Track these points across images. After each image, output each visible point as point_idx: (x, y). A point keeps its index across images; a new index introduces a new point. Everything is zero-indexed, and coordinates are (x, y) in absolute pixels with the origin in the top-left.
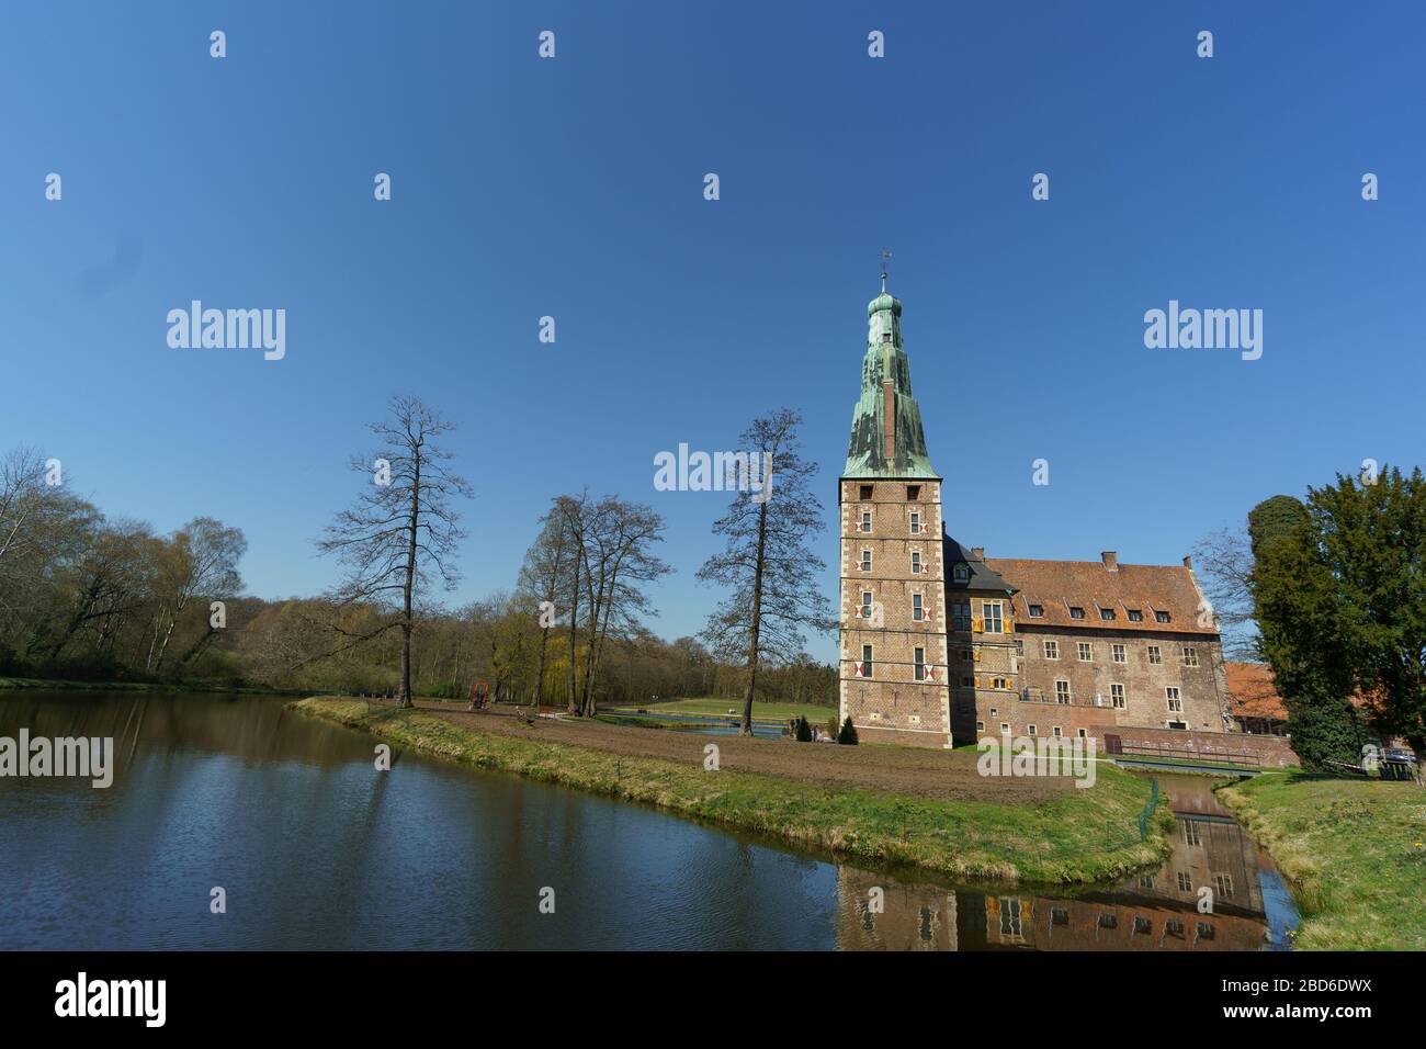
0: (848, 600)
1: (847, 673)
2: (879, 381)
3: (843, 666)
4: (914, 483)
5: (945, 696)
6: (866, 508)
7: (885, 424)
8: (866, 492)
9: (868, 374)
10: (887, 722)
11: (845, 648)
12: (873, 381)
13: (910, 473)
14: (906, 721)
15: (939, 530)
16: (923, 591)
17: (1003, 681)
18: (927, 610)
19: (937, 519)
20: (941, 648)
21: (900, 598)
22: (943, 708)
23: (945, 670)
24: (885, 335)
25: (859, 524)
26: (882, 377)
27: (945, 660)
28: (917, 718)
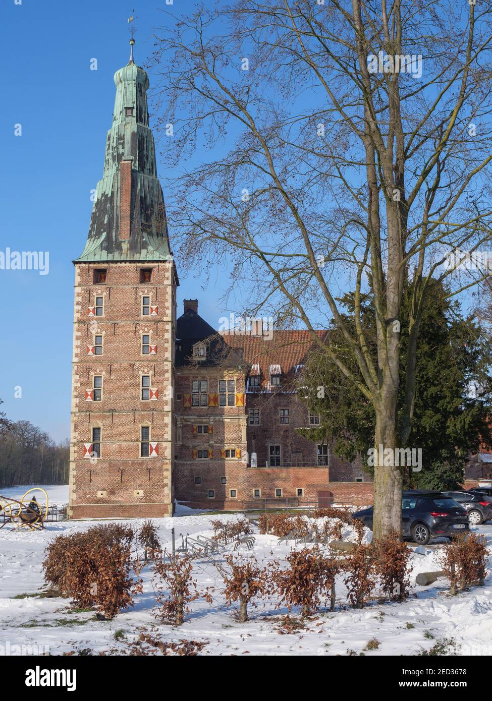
0: (78, 385)
1: (76, 455)
2: (118, 158)
3: (73, 449)
4: (146, 265)
5: (167, 470)
6: (99, 291)
7: (123, 205)
8: (100, 275)
9: (111, 151)
10: (113, 498)
11: (75, 431)
12: (114, 158)
13: (143, 255)
14: (131, 495)
15: (169, 312)
16: (151, 372)
17: (233, 451)
18: (154, 390)
19: (167, 300)
20: (166, 425)
21: (129, 379)
22: (165, 481)
23: (168, 445)
24: (127, 108)
25: (91, 308)
26: (123, 154)
27: (169, 436)
28: (141, 493)
